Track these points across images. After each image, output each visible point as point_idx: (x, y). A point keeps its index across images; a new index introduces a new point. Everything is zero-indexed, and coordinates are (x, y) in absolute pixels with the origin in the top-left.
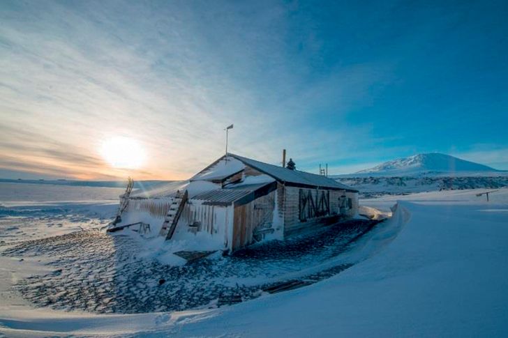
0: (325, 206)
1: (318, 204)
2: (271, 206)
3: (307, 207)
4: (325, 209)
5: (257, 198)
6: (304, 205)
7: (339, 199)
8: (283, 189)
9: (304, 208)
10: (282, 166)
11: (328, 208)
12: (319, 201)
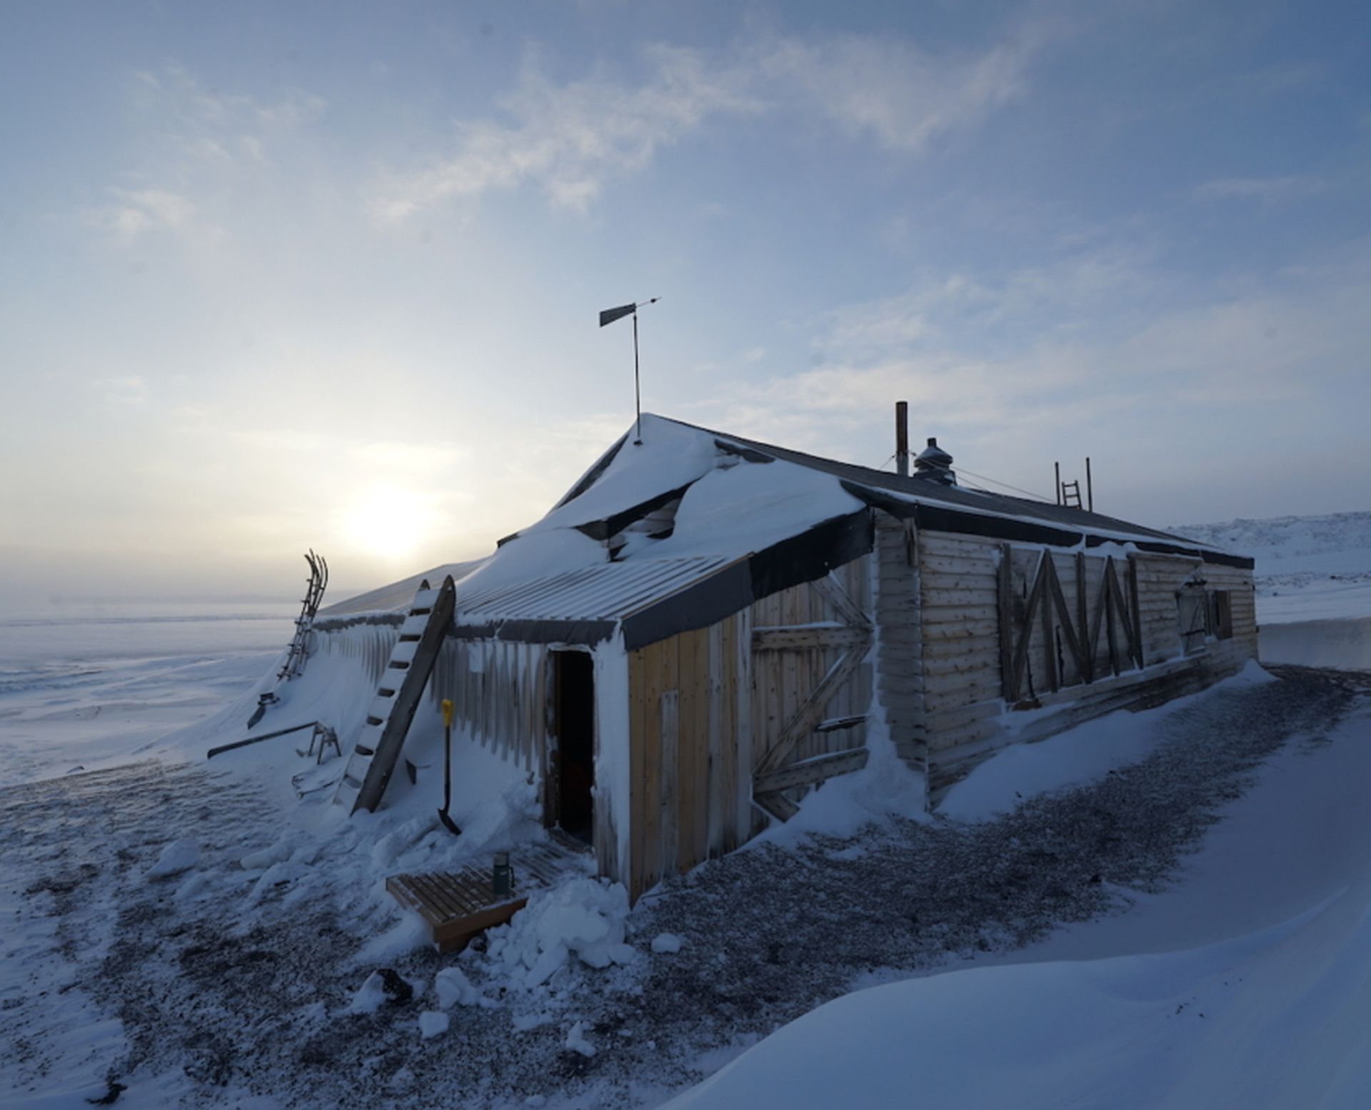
0: (1119, 631)
1: (1090, 619)
2: (849, 637)
3: (1036, 636)
4: (1122, 643)
5: (761, 594)
6: (1025, 625)
7: (1178, 595)
8: (910, 545)
9: (1023, 641)
10: (892, 468)
11: (1134, 639)
12: (1090, 605)
